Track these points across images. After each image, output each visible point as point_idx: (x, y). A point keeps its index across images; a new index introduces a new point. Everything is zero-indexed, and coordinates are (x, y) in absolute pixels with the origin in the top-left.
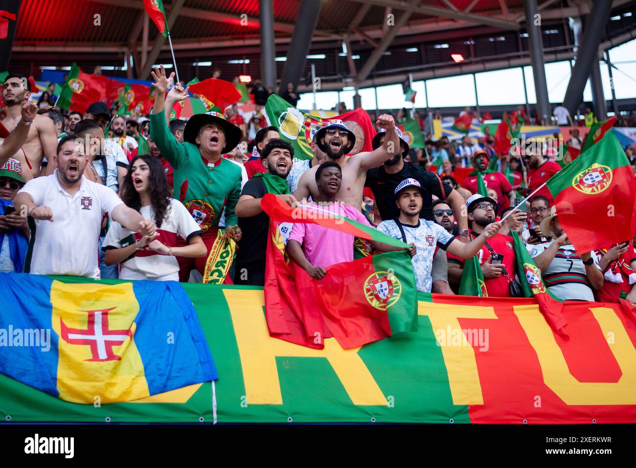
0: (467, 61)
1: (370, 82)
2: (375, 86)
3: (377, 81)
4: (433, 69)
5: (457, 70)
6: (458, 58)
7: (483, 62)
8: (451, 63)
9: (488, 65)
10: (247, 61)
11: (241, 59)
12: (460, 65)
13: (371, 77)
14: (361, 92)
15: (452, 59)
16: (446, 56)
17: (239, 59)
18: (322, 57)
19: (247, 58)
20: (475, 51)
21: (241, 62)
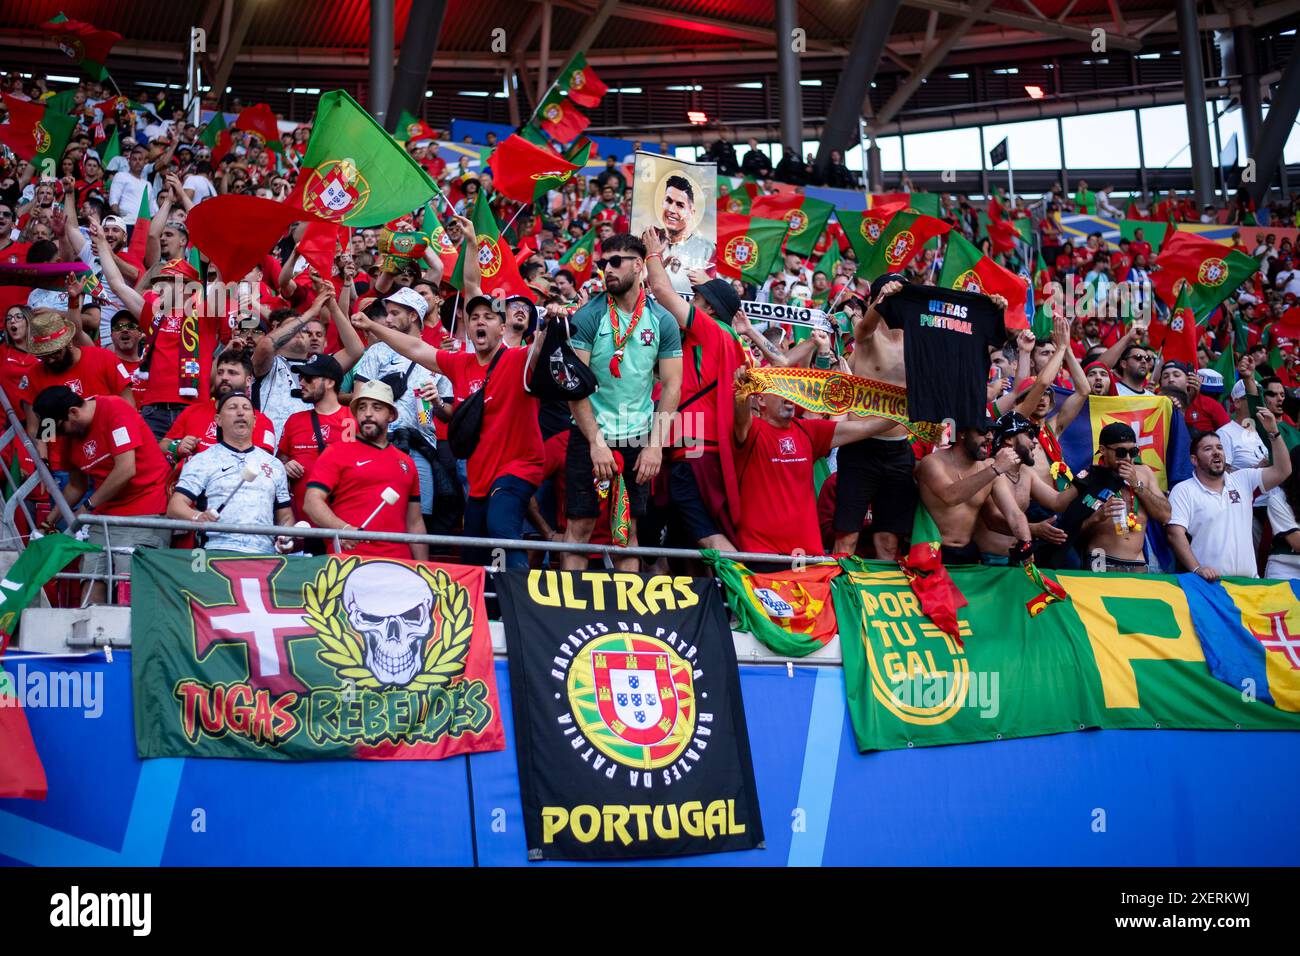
0: (1051, 96)
1: (894, 127)
2: (901, 134)
3: (906, 125)
4: (995, 108)
5: (1034, 111)
6: (1035, 92)
7: (1076, 100)
8: (1026, 99)
9: (1083, 106)
10: (698, 88)
11: (690, 84)
12: (1037, 103)
13: (896, 119)
14: (880, 142)
15: (1027, 95)
16: (1014, 87)
17: (685, 85)
18: (818, 83)
19: (698, 84)
20: (1062, 83)
21: (689, 88)
